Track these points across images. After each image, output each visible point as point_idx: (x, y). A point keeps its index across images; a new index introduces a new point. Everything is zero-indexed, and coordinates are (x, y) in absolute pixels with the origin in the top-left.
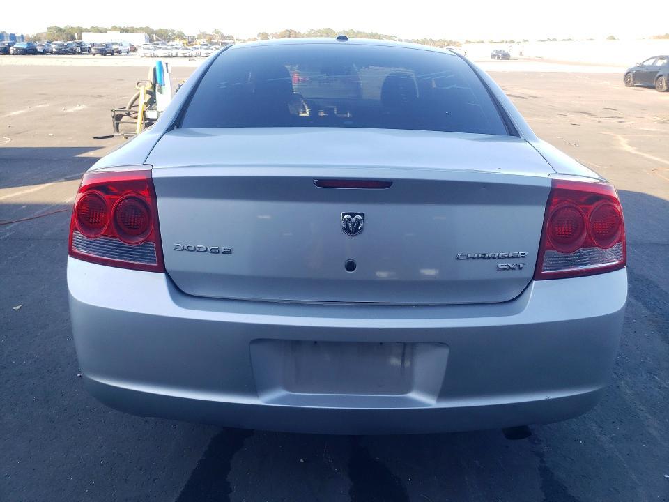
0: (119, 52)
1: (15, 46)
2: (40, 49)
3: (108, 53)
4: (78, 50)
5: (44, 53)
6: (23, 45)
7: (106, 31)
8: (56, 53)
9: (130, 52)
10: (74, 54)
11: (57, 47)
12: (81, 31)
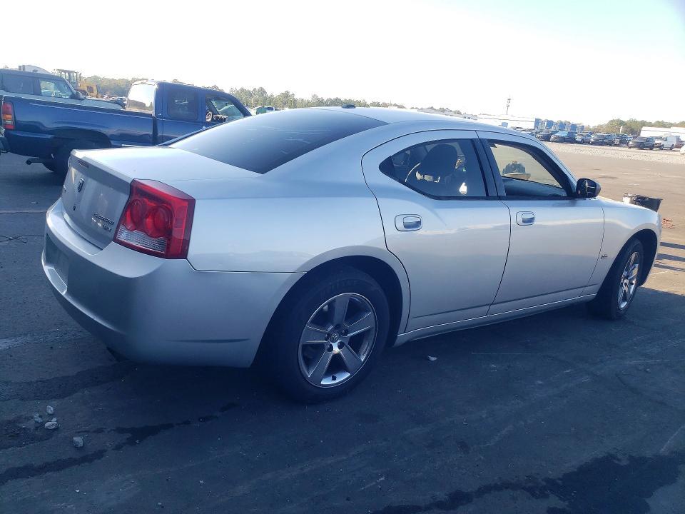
0: (661, 147)
1: (557, 134)
2: (579, 138)
3: (647, 147)
4: (617, 141)
5: (582, 142)
6: (563, 134)
7: (670, 125)
8: (593, 143)
9: (676, 149)
10: (611, 145)
11: (596, 138)
12: (644, 124)
